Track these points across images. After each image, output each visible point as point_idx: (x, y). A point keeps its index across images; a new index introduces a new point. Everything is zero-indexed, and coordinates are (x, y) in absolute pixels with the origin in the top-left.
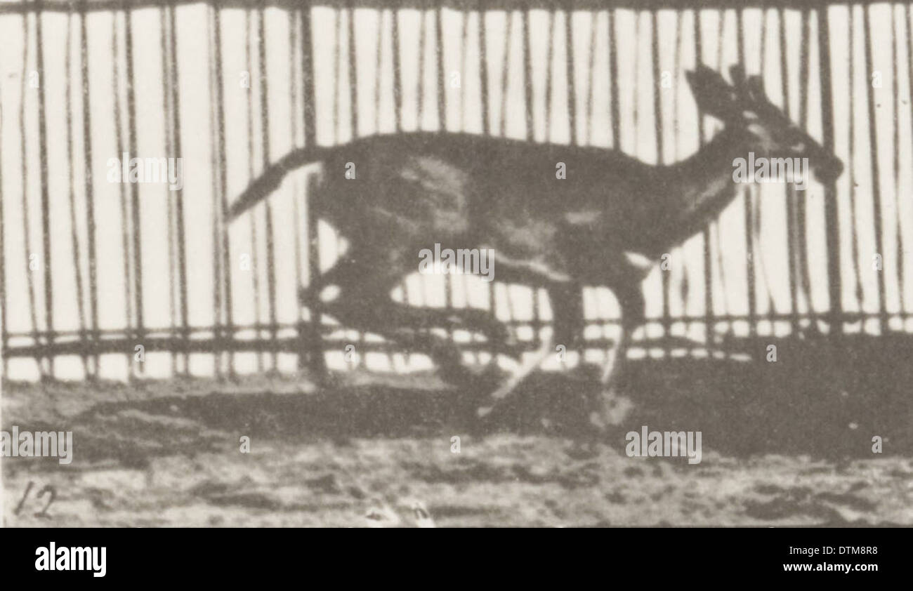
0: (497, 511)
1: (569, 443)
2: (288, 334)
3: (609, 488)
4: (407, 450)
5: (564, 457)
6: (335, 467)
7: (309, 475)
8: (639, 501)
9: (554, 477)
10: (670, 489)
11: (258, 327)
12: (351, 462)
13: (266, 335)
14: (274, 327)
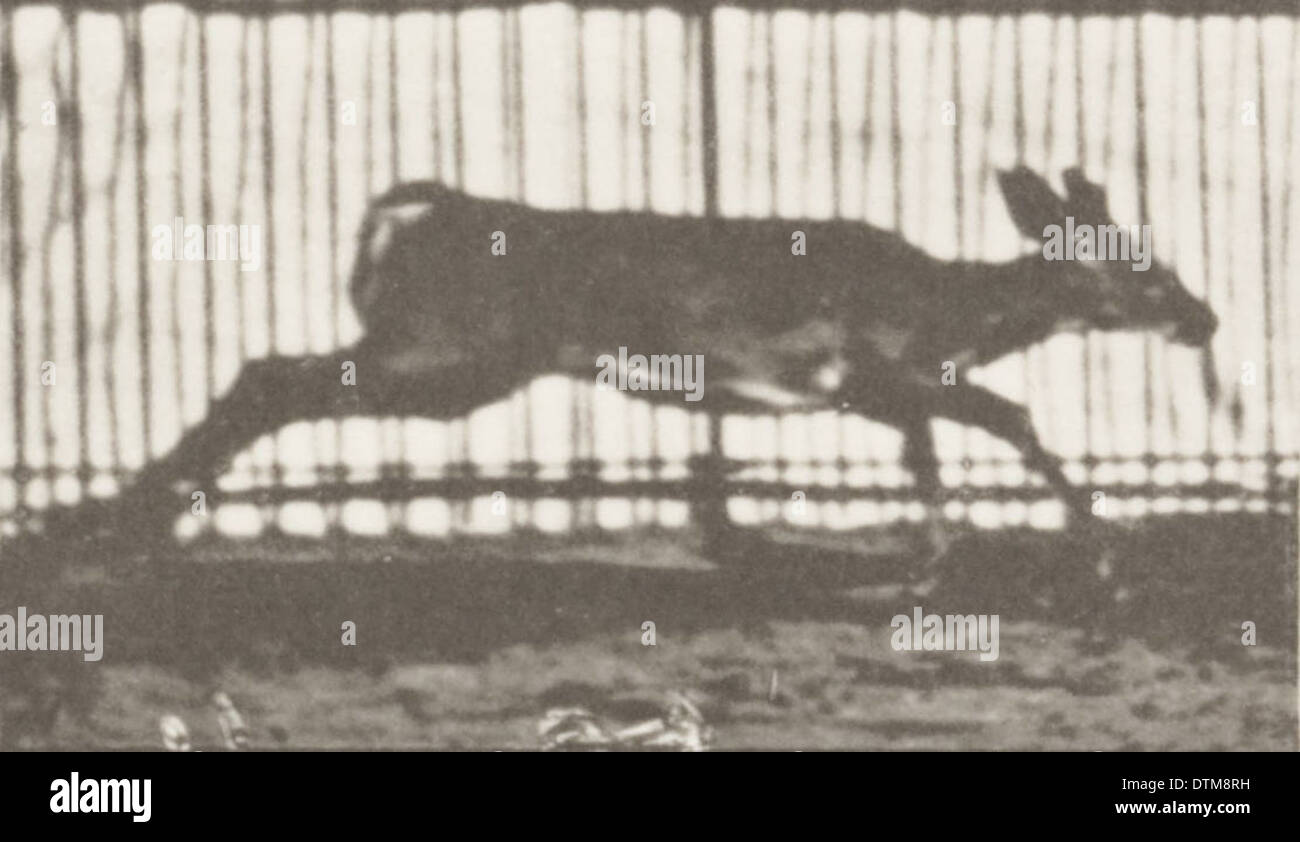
0: (977, 728)
1: (1077, 634)
2: (675, 472)
3: (1138, 697)
4: (848, 639)
5: (1072, 653)
6: (746, 663)
7: (707, 674)
8: (1182, 716)
9: (1057, 680)
10: (1222, 700)
11: (632, 463)
12: (770, 657)
13: (644, 474)
14: (656, 463)
